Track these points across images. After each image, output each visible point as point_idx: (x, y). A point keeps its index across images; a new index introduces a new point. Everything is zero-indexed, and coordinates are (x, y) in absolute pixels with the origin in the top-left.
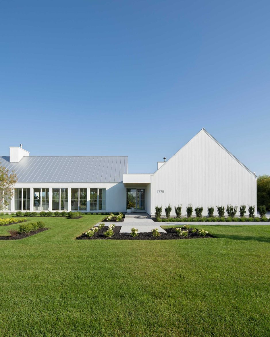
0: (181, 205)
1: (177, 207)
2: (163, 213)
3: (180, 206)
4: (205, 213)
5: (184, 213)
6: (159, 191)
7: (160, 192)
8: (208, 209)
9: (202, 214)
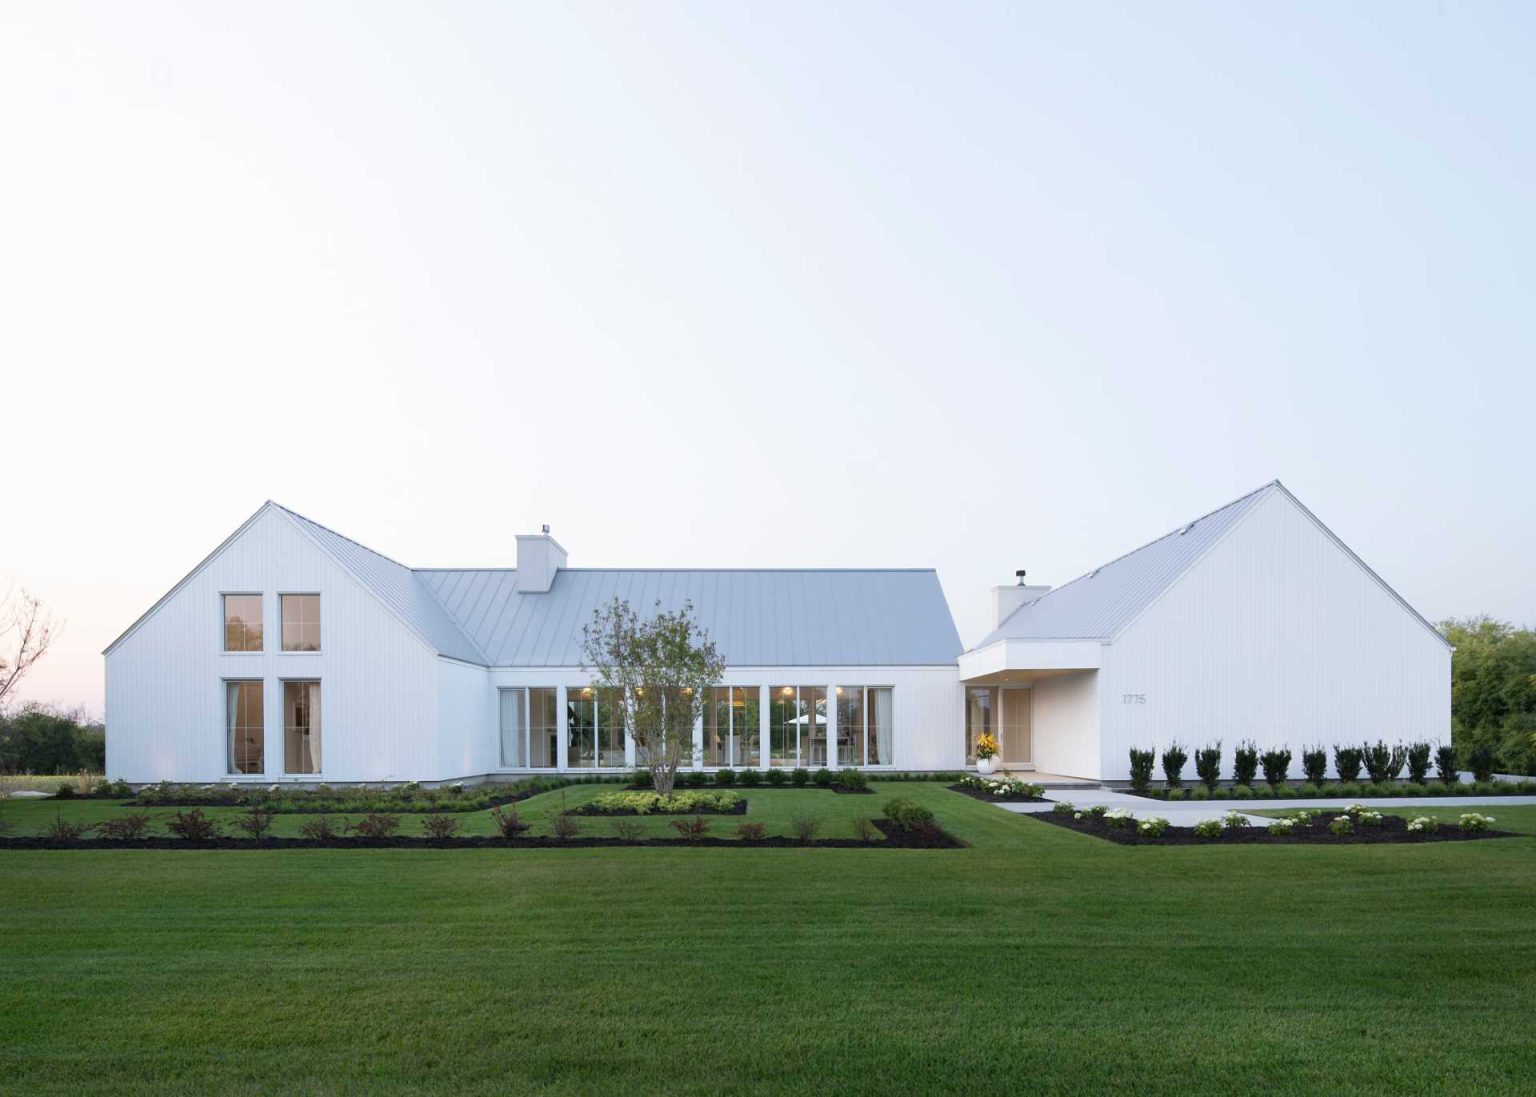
0: (1219, 745)
1: (1203, 749)
2: (1158, 772)
3: (1214, 747)
4: (1296, 770)
5: (1227, 768)
6: (1128, 699)
7: (1134, 699)
8: (1305, 756)
9: (1286, 773)
